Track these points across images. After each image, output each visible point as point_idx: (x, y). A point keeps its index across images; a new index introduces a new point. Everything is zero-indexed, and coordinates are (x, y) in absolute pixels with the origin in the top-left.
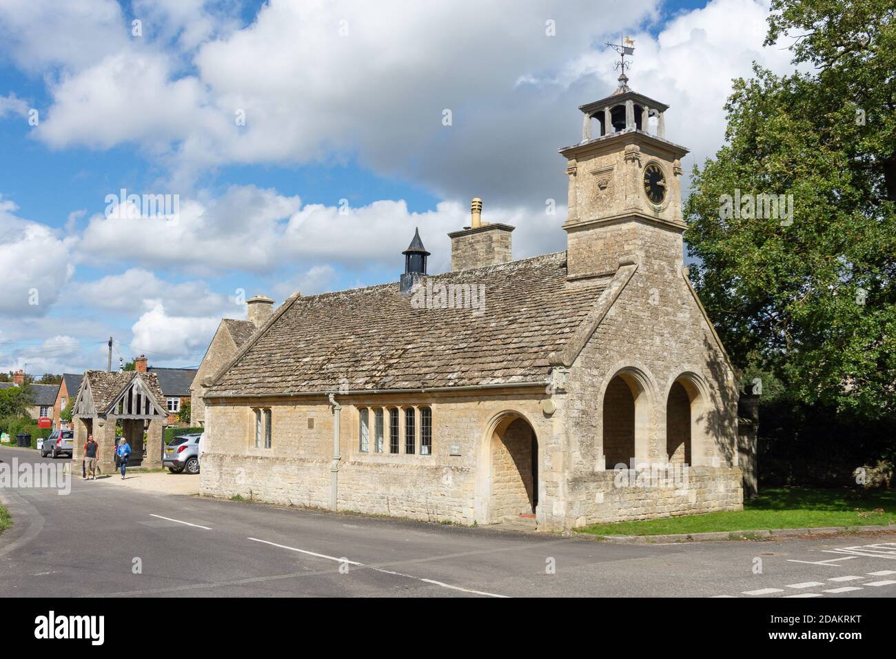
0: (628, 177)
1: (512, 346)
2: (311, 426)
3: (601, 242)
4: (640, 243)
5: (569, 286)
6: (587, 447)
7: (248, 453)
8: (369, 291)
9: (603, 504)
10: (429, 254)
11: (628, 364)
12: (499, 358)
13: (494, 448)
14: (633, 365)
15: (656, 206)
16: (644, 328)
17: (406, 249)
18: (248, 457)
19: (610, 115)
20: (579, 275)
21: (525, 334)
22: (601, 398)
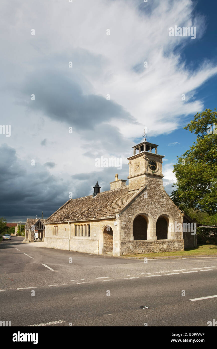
0: (143, 164)
1: (111, 208)
2: (65, 230)
3: (137, 181)
4: (147, 181)
5: (129, 193)
6: (127, 234)
7: (53, 237)
8: (87, 197)
9: (132, 249)
10: (101, 188)
11: (142, 212)
12: (106, 212)
13: (104, 234)
14: (144, 212)
15: (153, 171)
16: (148, 203)
17: (94, 186)
18: (53, 238)
19: (140, 148)
20: (131, 190)
21: (115, 205)
22: (132, 221)
